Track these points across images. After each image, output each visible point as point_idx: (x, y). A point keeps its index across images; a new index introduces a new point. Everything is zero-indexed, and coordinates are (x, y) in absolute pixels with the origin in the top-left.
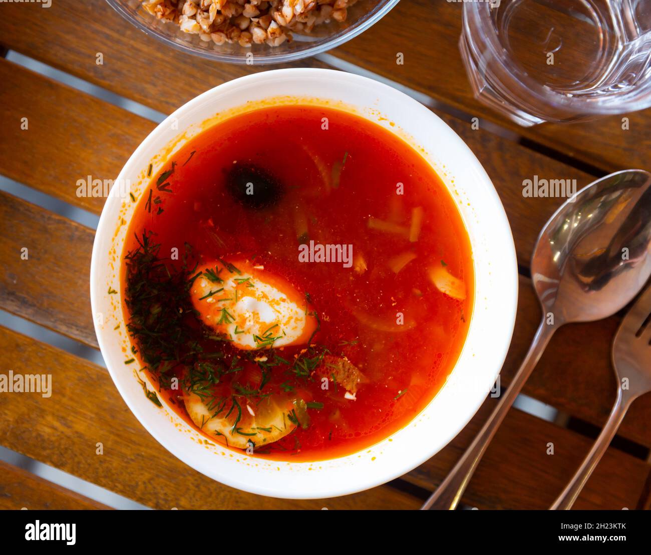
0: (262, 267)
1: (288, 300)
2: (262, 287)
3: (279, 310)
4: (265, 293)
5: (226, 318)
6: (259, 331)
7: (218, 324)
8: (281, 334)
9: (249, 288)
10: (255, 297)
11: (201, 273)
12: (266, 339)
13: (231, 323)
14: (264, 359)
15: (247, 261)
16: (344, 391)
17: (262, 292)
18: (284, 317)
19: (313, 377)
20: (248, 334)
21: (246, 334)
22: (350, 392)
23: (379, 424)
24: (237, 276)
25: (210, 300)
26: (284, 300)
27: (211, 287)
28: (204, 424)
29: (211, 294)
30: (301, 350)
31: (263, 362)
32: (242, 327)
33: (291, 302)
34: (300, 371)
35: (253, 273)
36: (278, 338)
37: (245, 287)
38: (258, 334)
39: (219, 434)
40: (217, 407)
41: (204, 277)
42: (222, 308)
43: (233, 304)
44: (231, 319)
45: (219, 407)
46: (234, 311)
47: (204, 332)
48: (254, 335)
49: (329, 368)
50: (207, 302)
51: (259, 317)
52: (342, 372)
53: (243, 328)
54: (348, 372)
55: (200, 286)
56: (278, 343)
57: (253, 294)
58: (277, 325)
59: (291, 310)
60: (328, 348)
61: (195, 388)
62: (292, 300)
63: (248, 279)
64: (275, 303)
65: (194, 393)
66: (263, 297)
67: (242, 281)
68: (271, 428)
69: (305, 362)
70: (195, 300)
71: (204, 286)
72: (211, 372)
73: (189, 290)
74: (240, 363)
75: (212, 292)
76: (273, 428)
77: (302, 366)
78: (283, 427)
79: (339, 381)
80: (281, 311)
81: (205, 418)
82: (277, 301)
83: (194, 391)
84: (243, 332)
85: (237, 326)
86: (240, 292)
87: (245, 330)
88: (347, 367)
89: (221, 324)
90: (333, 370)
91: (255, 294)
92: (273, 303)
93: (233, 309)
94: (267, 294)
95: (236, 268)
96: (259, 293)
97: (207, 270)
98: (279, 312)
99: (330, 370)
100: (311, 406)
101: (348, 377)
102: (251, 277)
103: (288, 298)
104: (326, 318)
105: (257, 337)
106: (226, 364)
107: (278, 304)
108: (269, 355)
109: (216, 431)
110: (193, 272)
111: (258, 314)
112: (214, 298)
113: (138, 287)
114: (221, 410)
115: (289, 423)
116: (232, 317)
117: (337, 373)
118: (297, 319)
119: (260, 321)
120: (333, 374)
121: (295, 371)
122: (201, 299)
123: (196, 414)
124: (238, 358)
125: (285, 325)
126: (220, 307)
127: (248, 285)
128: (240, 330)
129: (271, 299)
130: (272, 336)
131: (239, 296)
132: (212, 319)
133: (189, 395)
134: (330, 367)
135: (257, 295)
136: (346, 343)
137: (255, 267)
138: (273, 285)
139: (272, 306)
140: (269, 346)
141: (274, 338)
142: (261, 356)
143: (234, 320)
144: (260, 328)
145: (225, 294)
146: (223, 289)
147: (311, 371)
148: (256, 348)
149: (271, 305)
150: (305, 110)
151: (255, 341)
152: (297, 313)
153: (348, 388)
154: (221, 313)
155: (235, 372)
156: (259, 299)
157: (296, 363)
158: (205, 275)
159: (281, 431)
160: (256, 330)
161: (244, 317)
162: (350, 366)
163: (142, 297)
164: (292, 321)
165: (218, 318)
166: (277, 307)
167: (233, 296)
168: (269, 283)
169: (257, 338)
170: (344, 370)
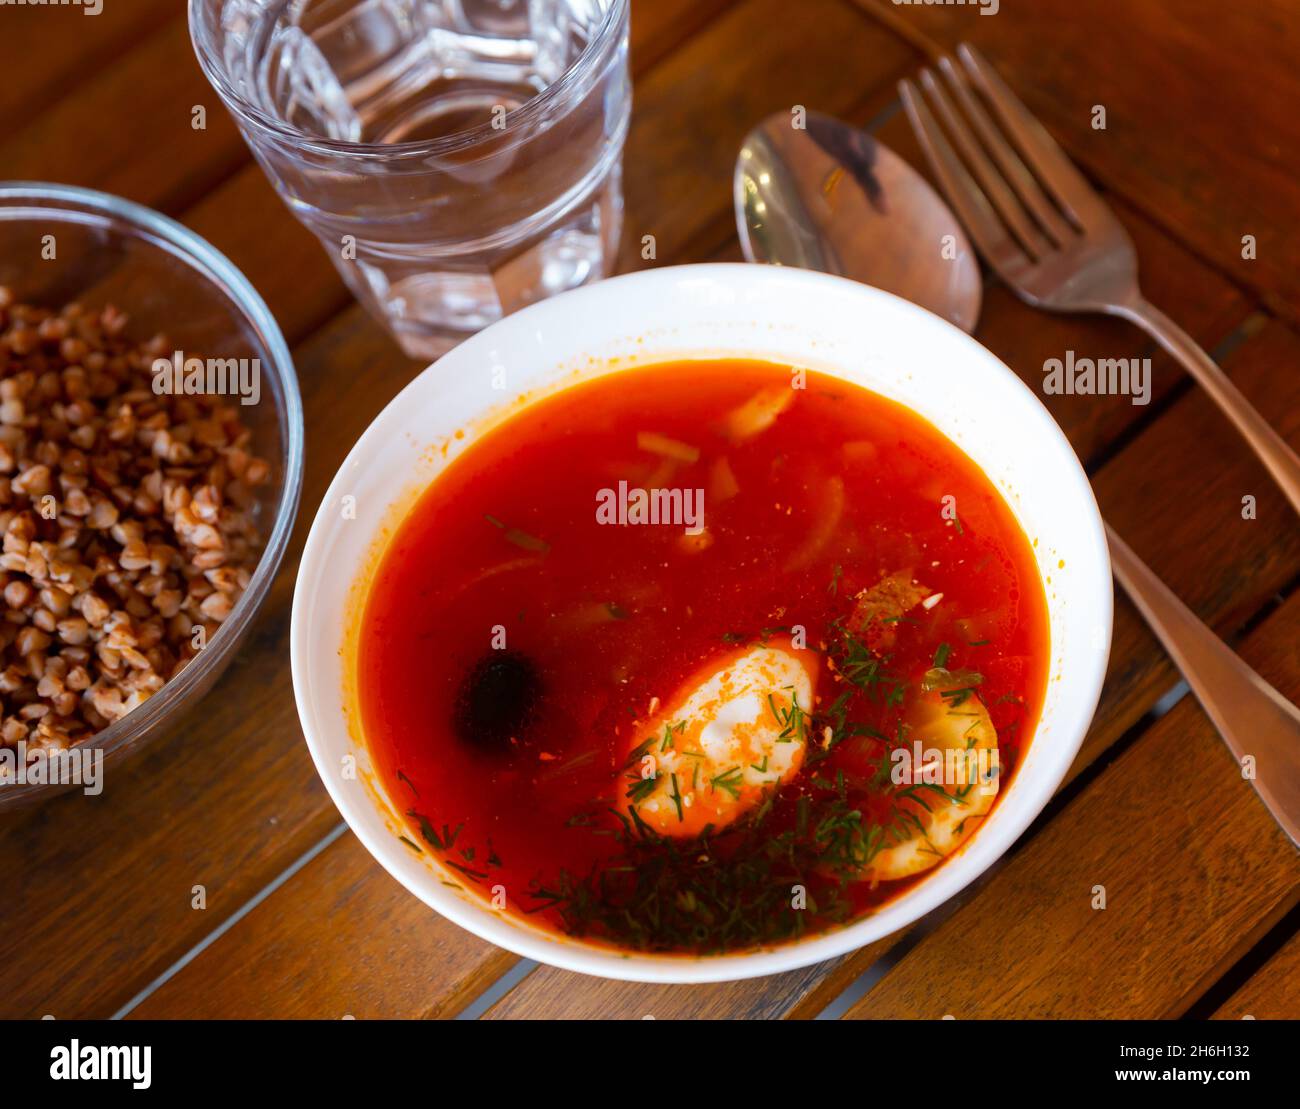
0: (654, 701)
1: (729, 670)
2: (691, 708)
3: (740, 688)
4: (703, 704)
5: (732, 782)
6: (772, 730)
7: (738, 799)
8: (788, 695)
9: (686, 729)
10: (706, 723)
11: (631, 808)
12: (791, 720)
13: (741, 775)
14: (828, 733)
15: (636, 723)
16: (920, 607)
17: (700, 709)
18: (757, 681)
19: (884, 655)
20: (772, 751)
21: (771, 755)
22: (924, 598)
23: (1002, 560)
24: (659, 746)
25: (687, 801)
26: (727, 676)
27: (663, 796)
28: (934, 851)
29: (677, 798)
30: (828, 668)
31: (834, 737)
32: (755, 758)
33: (733, 665)
34: (867, 674)
35: (662, 718)
36: (795, 700)
37: (679, 738)
38: (776, 733)
39: (960, 827)
40: (909, 825)
41: (640, 804)
42: (709, 784)
43: (708, 763)
44: (735, 774)
45: (909, 821)
46: (721, 765)
47: (750, 825)
48: (777, 741)
49: (869, 627)
50: (691, 808)
51: (746, 725)
52: (884, 605)
53: (759, 755)
54: (886, 594)
55: (656, 815)
56: (805, 702)
57: (698, 726)
58: (770, 696)
59: (750, 666)
60: (833, 619)
61: (860, 857)
62: (731, 663)
63: (668, 728)
64: (728, 690)
65: (870, 860)
66: (710, 710)
67: (669, 739)
68: (969, 738)
69: (852, 664)
70: (679, 830)
71: (657, 808)
72: (836, 822)
73: (657, 836)
74: (829, 773)
75: (673, 794)
76: (970, 734)
77: (857, 670)
78: (971, 718)
79: (899, 612)
80: (748, 683)
81: (924, 848)
82: (724, 687)
83: (866, 861)
84: (766, 758)
85: (752, 766)
86: (689, 748)
87: (763, 754)
88: (877, 594)
89: (740, 793)
90: (876, 619)
91: (700, 721)
92: (726, 695)
93: (716, 765)
94: (708, 700)
95: (642, 745)
96: (700, 716)
97: (628, 795)
98: (746, 688)
99: (875, 624)
100: (941, 662)
101: (895, 596)
102: (666, 722)
103: (725, 669)
104: (778, 612)
105: (782, 736)
106: (825, 798)
107: (731, 686)
108: (823, 723)
109: (954, 832)
110: (626, 820)
111: (739, 726)
112: (686, 794)
113: (634, 924)
114: (916, 819)
115: (966, 707)
116: (732, 771)
117: (883, 612)
118: (770, 661)
119: (753, 722)
120: (885, 621)
121: (866, 683)
122: (681, 818)
123: (912, 862)
124: (817, 777)
125: (773, 681)
126: (706, 789)
127: (680, 731)
128: (760, 763)
129: (717, 697)
130: (789, 710)
131: (695, 749)
132: (724, 808)
133: (872, 870)
134: (869, 624)
135: (703, 719)
136: (834, 584)
137: (651, 712)
138: (694, 689)
139: (732, 698)
140: (807, 721)
141: (793, 707)
142: (821, 738)
143: (738, 768)
144: (766, 727)
145: (683, 774)
146: (673, 776)
147: (873, 656)
148: (802, 743)
149: (728, 700)
150: (387, 578)
151: (789, 741)
152: (757, 659)
153: (916, 600)
154: (719, 789)
155: (845, 783)
156: (712, 717)
157: (850, 679)
158: (637, 800)
159: (979, 722)
160: (769, 735)
161: (737, 750)
162: (876, 590)
163: (656, 920)
164: (770, 669)
165: (726, 797)
166: (736, 689)
167: (693, 760)
168: (687, 696)
169: (785, 737)
170: (881, 601)
